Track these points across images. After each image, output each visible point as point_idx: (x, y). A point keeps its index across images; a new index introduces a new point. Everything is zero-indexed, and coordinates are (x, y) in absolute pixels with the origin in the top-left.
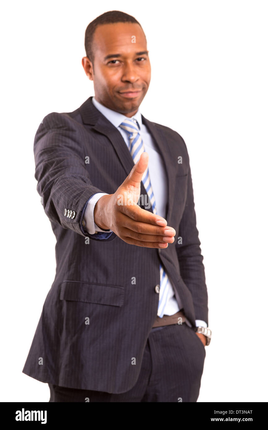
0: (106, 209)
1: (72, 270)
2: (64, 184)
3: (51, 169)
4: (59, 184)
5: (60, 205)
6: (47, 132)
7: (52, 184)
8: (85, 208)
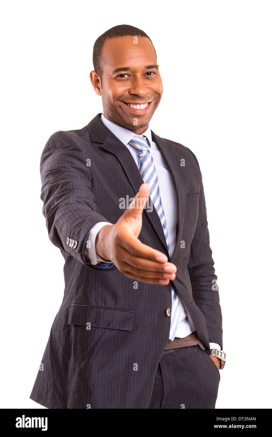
0: (107, 241)
1: (80, 294)
2: (67, 210)
3: (56, 193)
4: (62, 209)
5: (63, 232)
6: (53, 152)
7: (56, 208)
8: (86, 238)
